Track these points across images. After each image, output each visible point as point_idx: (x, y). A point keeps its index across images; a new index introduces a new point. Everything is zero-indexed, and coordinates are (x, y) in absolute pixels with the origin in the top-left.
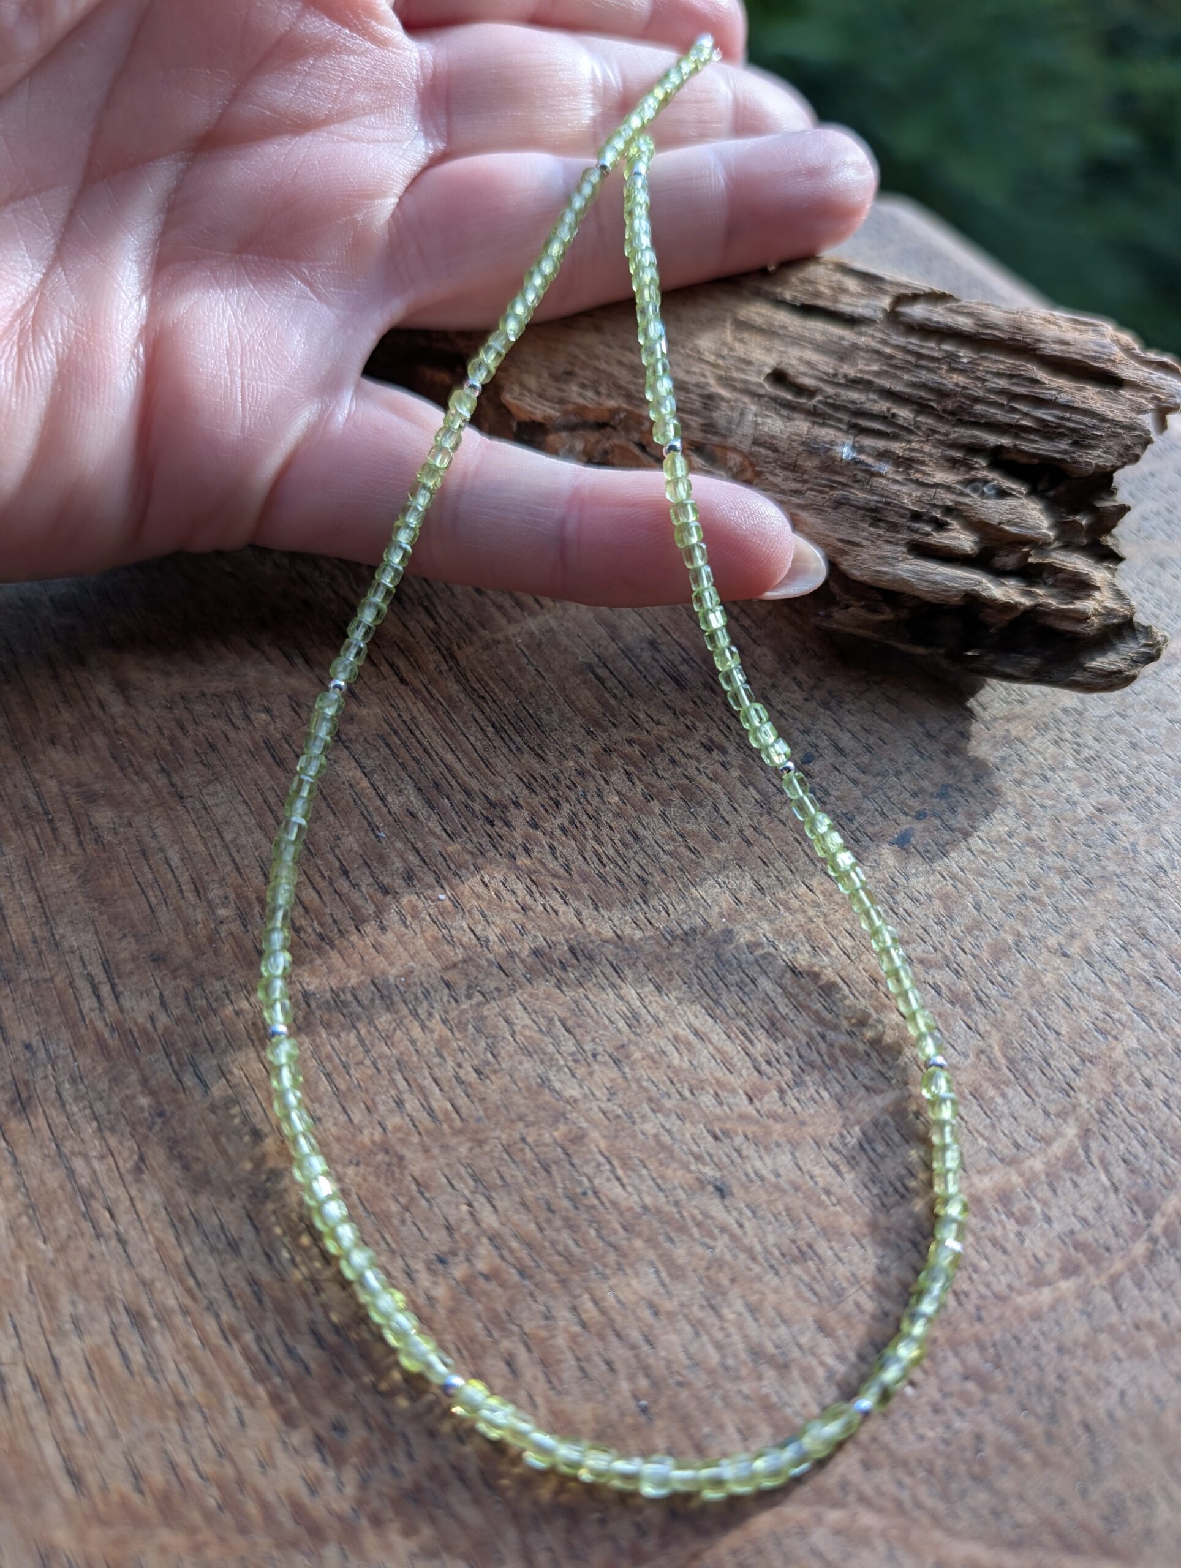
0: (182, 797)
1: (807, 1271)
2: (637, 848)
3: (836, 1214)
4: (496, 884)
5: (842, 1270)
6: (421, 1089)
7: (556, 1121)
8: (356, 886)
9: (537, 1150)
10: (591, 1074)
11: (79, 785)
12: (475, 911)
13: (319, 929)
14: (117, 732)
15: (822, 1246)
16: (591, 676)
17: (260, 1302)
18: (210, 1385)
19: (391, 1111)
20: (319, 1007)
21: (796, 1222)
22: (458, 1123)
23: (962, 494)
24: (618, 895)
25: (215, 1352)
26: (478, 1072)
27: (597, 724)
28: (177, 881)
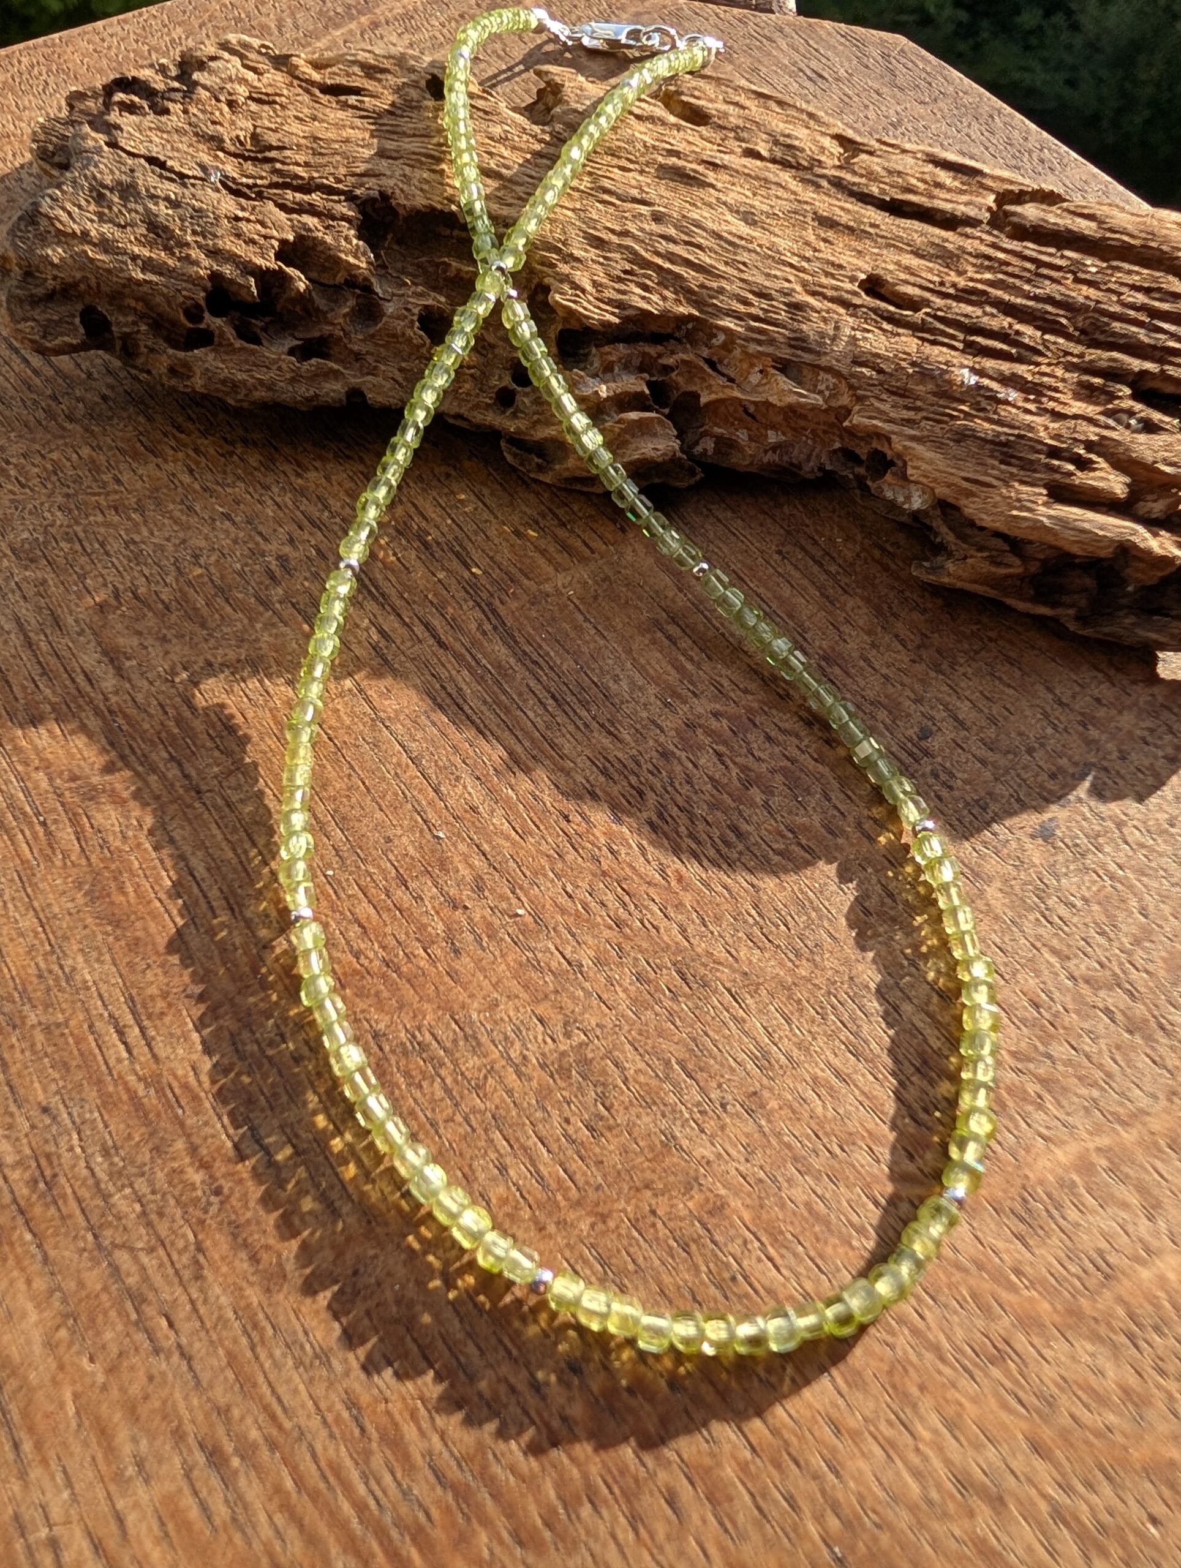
0: (198, 792)
1: (1007, 1373)
2: (741, 847)
3: (1031, 1300)
4: (582, 894)
5: (1049, 1372)
6: (525, 1149)
7: (688, 1188)
8: (419, 898)
9: (671, 1225)
10: (723, 1128)
11: (74, 778)
12: (561, 928)
13: (381, 953)
14: (111, 712)
15: (1021, 1340)
16: (659, 634)
17: (363, 1430)
18: (312, 1540)
19: (493, 1179)
20: (393, 1051)
21: (986, 1310)
22: (574, 1193)
23: (1107, 427)
24: (726, 906)
25: (315, 1496)
26: (591, 1129)
27: (675, 694)
28: (205, 897)
